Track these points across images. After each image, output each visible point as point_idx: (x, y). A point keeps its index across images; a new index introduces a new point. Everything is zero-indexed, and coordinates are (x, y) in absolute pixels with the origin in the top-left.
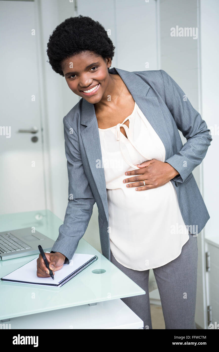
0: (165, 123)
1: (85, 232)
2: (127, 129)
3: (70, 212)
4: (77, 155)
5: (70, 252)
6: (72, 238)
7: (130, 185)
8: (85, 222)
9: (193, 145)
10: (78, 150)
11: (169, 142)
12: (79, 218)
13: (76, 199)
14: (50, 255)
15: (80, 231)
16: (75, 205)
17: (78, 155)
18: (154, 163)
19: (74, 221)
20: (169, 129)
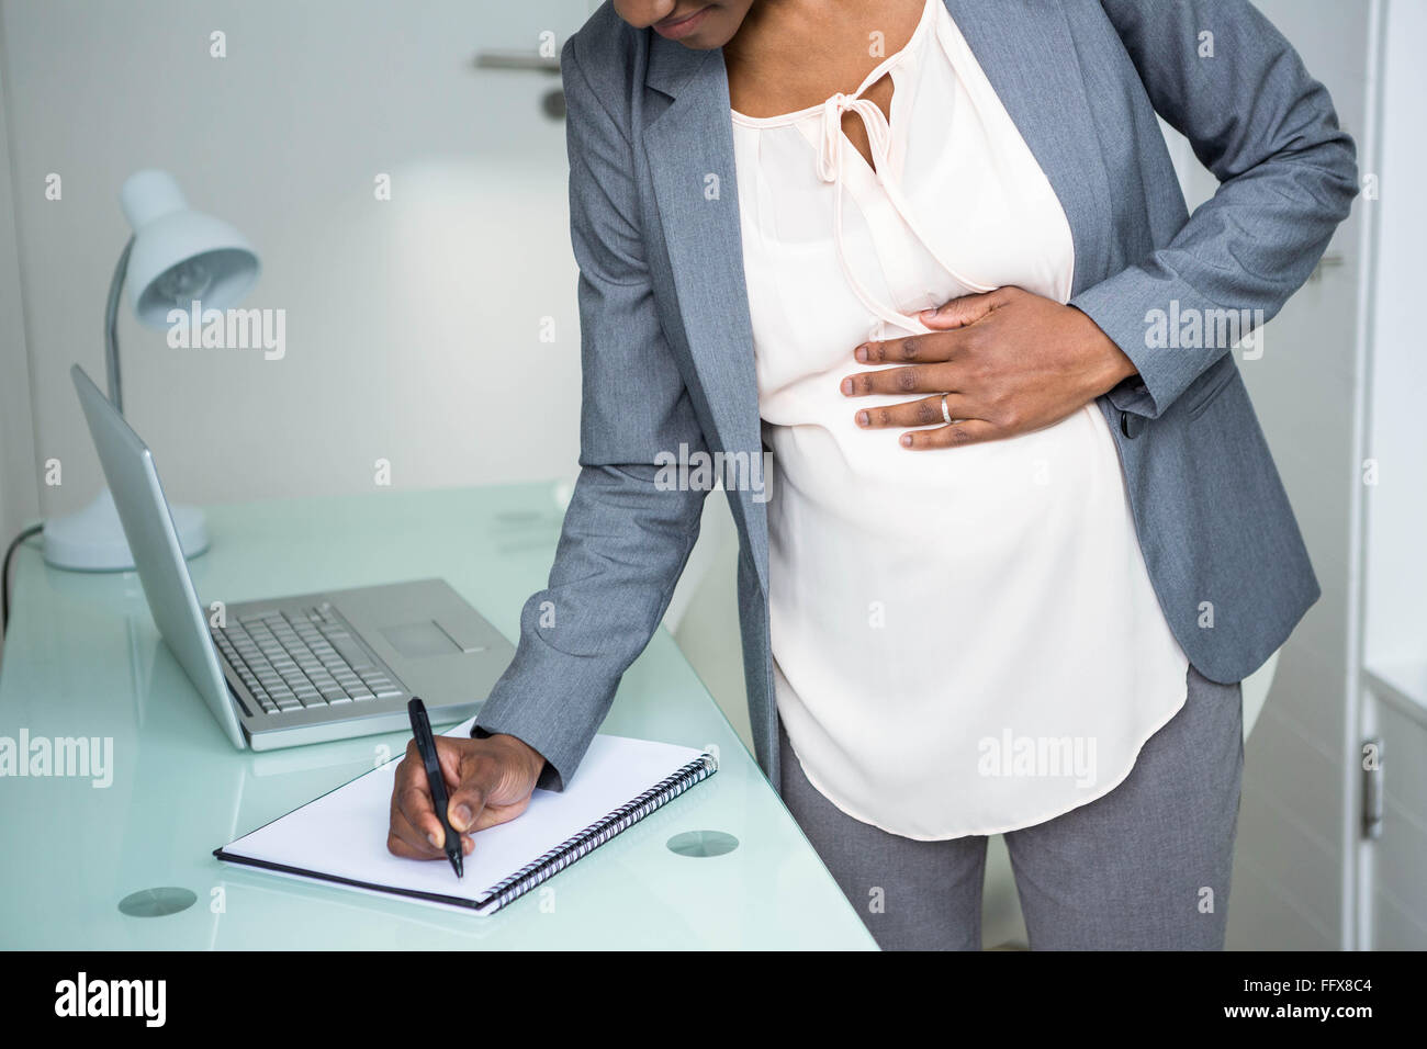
0: (1082, 98)
1: (652, 632)
2: (881, 124)
3: (583, 526)
4: (626, 245)
5: (567, 732)
6: (580, 664)
7: (875, 416)
8: (655, 581)
9: (1236, 217)
10: (629, 217)
11: (1095, 205)
12: (627, 564)
13: (616, 466)
14: (459, 749)
15: (627, 630)
16: (610, 493)
17: (628, 242)
18: (1005, 307)
19: (598, 579)
20: (1107, 131)
